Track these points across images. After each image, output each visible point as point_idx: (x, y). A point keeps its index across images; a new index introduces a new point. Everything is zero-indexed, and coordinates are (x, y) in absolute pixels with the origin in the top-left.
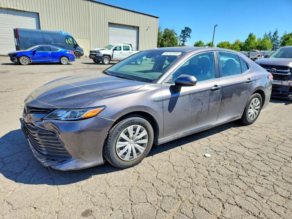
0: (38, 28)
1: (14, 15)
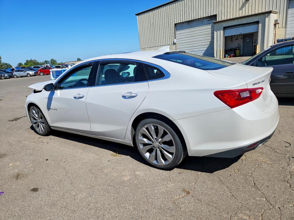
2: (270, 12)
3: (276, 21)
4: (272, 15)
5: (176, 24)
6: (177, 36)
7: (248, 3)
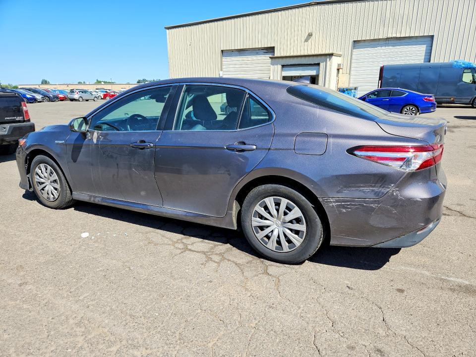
0: (426, 60)
1: (394, 46)
2: (331, 55)
3: (339, 65)
4: (333, 57)
5: (222, 51)
6: (224, 67)
7: (310, 40)
